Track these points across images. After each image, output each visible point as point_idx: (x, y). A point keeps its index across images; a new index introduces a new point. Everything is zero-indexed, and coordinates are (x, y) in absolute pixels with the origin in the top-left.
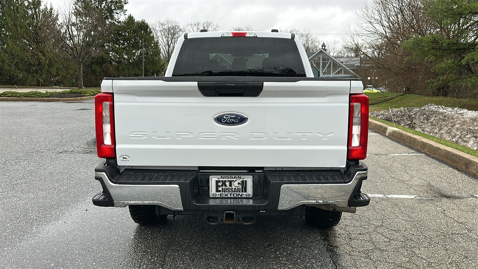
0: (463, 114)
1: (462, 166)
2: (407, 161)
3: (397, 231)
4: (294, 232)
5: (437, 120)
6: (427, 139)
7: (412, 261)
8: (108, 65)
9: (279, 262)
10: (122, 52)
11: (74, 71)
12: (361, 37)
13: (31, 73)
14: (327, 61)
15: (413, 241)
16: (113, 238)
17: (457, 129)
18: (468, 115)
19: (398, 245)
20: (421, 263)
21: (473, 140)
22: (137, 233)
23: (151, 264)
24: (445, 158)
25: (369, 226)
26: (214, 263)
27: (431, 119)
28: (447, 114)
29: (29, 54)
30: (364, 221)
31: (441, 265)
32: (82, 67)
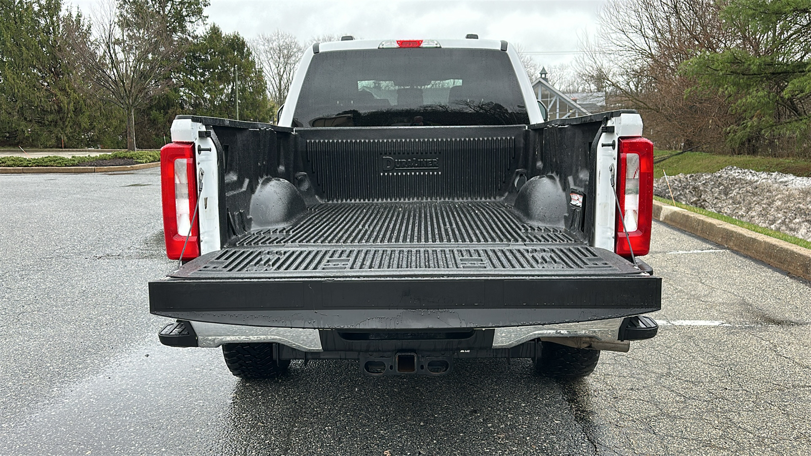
0: (787, 183)
1: (797, 269)
2: (700, 262)
3: (696, 383)
4: (516, 387)
5: (742, 193)
6: (732, 225)
7: (728, 435)
8: (178, 110)
9: (493, 442)
10: (201, 87)
11: (120, 121)
12: (608, 56)
13: (46, 126)
14: (549, 99)
15: (727, 400)
16: (196, 403)
17: (778, 208)
18: (795, 184)
19: (701, 407)
20: (745, 438)
21: (805, 226)
22: (238, 394)
23: (265, 448)
24: (766, 257)
25: (646, 375)
26: (377, 445)
27: (732, 193)
28: (760, 184)
29: (41, 93)
30: (636, 366)
31: (782, 442)
32: (133, 114)
